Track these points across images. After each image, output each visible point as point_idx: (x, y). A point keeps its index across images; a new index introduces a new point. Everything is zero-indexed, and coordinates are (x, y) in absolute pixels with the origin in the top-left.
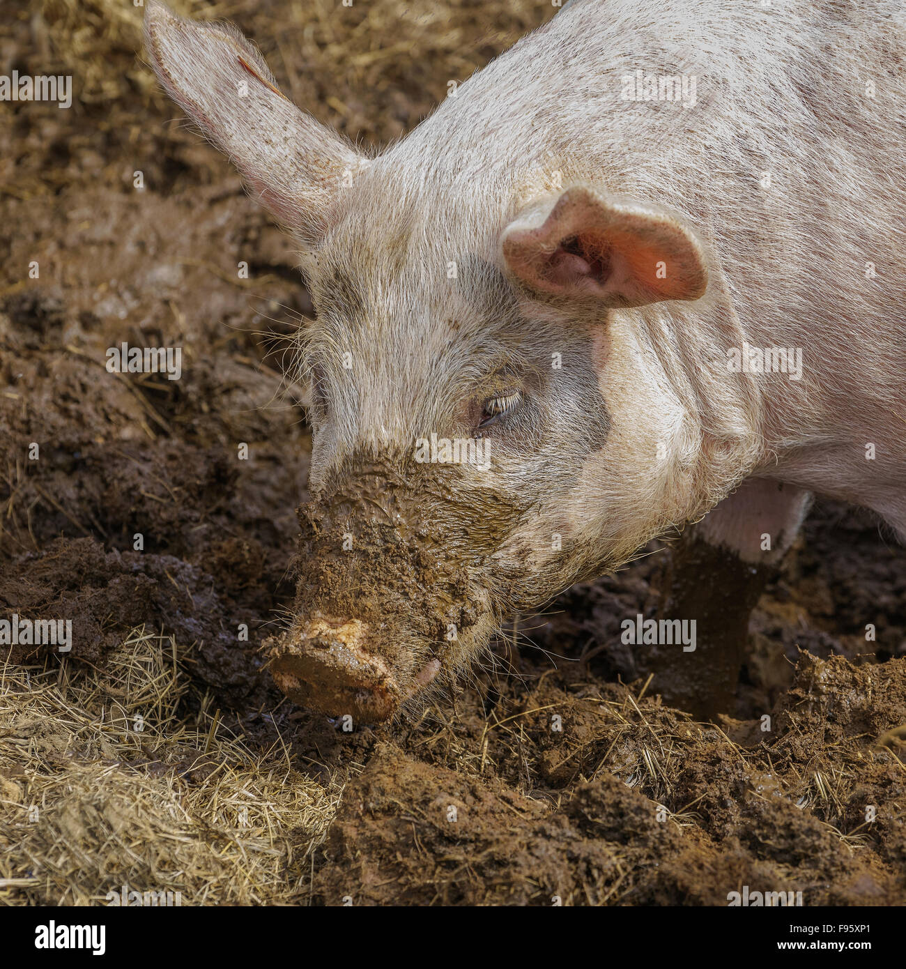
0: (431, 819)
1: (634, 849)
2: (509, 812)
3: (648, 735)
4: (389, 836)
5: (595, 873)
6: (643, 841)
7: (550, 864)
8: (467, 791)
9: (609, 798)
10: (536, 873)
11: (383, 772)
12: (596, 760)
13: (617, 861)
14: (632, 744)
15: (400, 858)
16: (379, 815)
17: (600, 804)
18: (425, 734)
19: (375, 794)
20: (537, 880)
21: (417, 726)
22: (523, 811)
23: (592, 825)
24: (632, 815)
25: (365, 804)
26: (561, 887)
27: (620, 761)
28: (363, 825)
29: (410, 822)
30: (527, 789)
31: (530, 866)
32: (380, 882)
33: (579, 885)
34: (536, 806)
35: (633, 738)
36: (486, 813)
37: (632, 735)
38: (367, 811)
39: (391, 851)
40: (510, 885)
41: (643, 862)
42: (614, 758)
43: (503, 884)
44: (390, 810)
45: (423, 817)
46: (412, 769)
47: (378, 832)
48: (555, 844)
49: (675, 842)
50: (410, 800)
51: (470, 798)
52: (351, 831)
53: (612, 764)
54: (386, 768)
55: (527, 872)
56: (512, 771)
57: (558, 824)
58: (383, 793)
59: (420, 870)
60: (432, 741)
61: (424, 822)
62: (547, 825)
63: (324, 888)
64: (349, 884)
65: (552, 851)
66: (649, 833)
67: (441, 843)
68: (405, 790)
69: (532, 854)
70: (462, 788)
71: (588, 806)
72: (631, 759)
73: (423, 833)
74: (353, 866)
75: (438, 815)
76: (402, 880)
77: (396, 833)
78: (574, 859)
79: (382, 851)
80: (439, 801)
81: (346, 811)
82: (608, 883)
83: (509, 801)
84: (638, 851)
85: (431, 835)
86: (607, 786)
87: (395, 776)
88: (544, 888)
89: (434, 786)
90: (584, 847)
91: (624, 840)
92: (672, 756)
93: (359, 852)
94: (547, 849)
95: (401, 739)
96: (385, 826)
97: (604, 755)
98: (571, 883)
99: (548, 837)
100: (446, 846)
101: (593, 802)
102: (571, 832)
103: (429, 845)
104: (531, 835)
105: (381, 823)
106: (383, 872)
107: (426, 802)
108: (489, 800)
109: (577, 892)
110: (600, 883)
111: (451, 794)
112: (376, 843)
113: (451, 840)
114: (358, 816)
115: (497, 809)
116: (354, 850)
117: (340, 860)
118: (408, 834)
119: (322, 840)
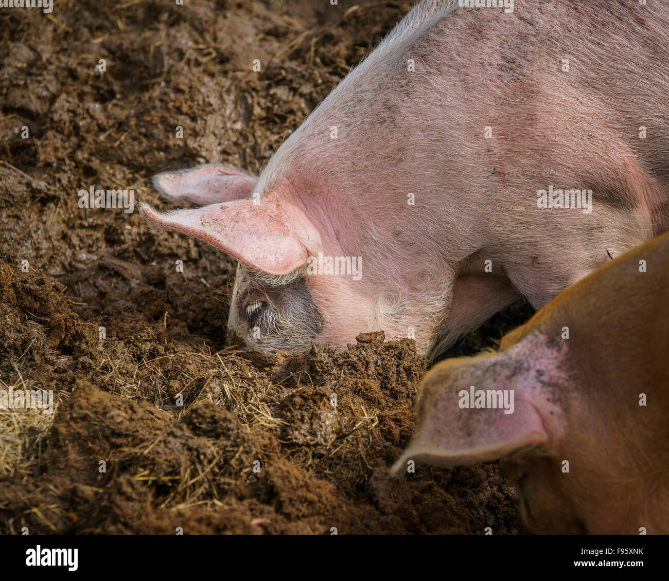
0: (108, 423)
1: (223, 442)
2: (152, 419)
3: (227, 376)
4: (84, 432)
5: (202, 457)
6: (228, 437)
7: (177, 453)
8: (128, 407)
9: (208, 413)
10: (170, 458)
11: (81, 397)
12: (197, 389)
13: (214, 449)
14: (218, 381)
15: (90, 445)
16: (79, 420)
17: (203, 417)
18: (103, 374)
19: (76, 409)
20: (170, 462)
21: (98, 369)
22: (159, 419)
23: (199, 428)
24: (221, 423)
25: (71, 414)
26: (184, 466)
27: (211, 391)
28: (70, 426)
29: (96, 425)
30: (160, 404)
31: (165, 454)
32: (79, 458)
33: (193, 463)
34: (167, 416)
35: (218, 377)
36: (138, 420)
37: (218, 376)
38: (72, 418)
39: (86, 441)
40: (154, 464)
41: (228, 449)
42: (208, 389)
43: (151, 464)
44: (85, 418)
45: (103, 422)
46: (97, 395)
47: (78, 430)
48: (179, 440)
49: (246, 437)
50: (96, 413)
51: (130, 412)
52: (63, 430)
53: (207, 392)
54: (83, 394)
55: (164, 457)
56: (152, 393)
57: (181, 429)
58: (81, 408)
59: (102, 452)
60: (107, 378)
61: (104, 425)
62: (175, 430)
63: (47, 462)
64: (61, 459)
65: (178, 445)
66: (231, 432)
67: (113, 436)
68: (93, 407)
69: (167, 447)
70: (125, 406)
71: (197, 418)
72: (217, 390)
73: (104, 431)
74: (64, 449)
75: (111, 421)
76: (91, 457)
77: (88, 431)
78: (190, 449)
79: (80, 441)
80: (112, 413)
81: (60, 418)
82: (210, 462)
83: (152, 413)
84: (225, 443)
85: (108, 432)
86: (207, 406)
87: (88, 399)
88: (174, 467)
89: (109, 404)
90: (196, 442)
91: (217, 437)
92: (241, 387)
93: (67, 442)
94: (175, 443)
95: (89, 377)
96: (82, 427)
97: (202, 387)
98: (189, 463)
99: (175, 437)
100: (117, 438)
101: (199, 416)
102: (188, 433)
103: (107, 438)
104: (166, 435)
105: (79, 425)
106: (80, 453)
107: (105, 414)
108: (140, 412)
109: (192, 467)
110: (205, 462)
111: (119, 409)
112: (76, 436)
113: (119, 435)
114: (67, 422)
115: (144, 418)
116: (65, 440)
117: (56, 445)
118: (95, 432)
119: (45, 434)
